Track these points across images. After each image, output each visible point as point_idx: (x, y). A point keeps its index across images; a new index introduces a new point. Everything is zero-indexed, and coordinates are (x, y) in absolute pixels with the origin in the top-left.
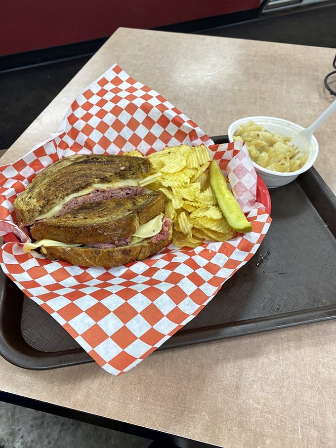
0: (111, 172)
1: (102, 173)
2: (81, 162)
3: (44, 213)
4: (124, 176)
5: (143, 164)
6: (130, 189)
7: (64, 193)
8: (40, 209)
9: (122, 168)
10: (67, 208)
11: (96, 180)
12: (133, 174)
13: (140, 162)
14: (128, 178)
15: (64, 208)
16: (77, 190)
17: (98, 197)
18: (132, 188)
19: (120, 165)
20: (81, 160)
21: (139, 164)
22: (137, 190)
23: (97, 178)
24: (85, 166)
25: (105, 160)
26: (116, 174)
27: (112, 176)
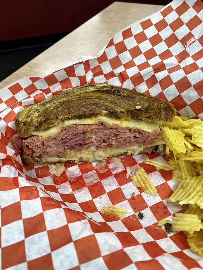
0: (124, 108)
1: (113, 106)
2: (103, 91)
3: (40, 131)
4: (137, 116)
5: (165, 109)
6: (140, 132)
7: (66, 116)
8: (37, 124)
9: (138, 107)
10: (64, 132)
11: (104, 112)
12: (149, 117)
13: (162, 106)
14: (141, 120)
15: (62, 131)
16: (80, 117)
17: (100, 131)
18: (143, 133)
19: (138, 103)
20: (105, 89)
21: (159, 108)
22: (149, 136)
23: (105, 110)
24: (104, 96)
25: (126, 94)
26: (128, 111)
27: (123, 112)
